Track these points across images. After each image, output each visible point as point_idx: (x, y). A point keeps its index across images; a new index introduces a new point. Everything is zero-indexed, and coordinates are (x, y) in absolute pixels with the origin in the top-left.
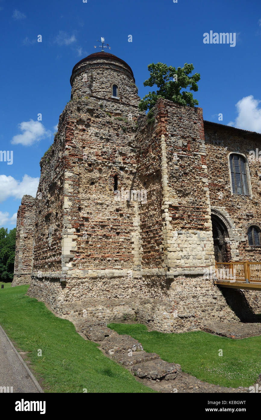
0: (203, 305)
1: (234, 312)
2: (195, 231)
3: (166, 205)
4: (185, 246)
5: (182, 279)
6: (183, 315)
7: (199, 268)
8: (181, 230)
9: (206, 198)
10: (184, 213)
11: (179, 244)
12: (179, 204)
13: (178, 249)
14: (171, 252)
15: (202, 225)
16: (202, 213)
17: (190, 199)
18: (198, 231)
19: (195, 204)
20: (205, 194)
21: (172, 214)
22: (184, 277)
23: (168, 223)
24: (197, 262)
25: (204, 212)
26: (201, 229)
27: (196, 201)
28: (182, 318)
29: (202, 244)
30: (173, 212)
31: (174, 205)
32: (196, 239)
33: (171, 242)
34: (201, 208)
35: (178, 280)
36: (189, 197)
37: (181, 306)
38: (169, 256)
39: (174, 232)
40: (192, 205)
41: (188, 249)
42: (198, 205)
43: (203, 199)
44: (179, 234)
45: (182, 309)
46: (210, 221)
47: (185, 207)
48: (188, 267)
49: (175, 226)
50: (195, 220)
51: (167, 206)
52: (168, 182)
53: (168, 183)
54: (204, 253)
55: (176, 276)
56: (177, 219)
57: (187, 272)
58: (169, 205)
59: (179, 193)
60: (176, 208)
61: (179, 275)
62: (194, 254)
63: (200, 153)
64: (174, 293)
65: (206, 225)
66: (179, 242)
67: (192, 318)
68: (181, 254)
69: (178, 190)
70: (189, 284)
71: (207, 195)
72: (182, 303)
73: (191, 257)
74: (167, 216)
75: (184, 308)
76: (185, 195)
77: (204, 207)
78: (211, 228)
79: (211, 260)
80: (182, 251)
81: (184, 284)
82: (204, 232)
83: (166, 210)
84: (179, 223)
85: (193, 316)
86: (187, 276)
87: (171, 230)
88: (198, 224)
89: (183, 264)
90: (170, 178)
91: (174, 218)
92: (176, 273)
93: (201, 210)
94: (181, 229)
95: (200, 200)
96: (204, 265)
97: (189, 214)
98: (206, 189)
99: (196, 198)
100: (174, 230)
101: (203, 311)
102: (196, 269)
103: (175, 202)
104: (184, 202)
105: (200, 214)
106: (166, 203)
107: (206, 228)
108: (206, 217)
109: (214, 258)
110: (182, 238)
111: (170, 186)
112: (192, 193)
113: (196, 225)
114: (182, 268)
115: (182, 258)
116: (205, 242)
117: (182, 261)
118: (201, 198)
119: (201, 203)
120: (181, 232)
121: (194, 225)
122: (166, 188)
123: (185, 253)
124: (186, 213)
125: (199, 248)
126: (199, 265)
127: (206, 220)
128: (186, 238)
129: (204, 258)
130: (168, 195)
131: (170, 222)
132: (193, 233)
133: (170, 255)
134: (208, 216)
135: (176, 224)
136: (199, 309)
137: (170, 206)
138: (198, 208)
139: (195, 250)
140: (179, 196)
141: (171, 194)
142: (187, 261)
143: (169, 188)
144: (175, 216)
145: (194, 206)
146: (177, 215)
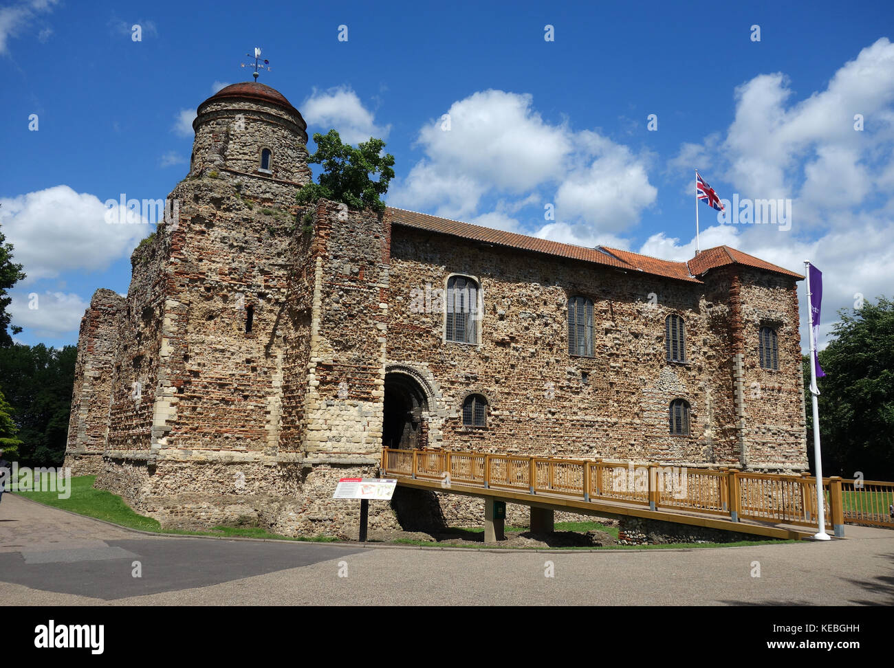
0: (350, 507)
1: (395, 518)
2: (355, 402)
3: (312, 362)
4: (337, 423)
5: (323, 469)
6: (316, 517)
7: (354, 455)
8: (332, 400)
9: (379, 353)
10: (342, 374)
11: (326, 420)
12: (334, 361)
13: (325, 427)
14: (312, 430)
15: (368, 393)
16: (369, 376)
17: (353, 354)
18: (361, 402)
19: (362, 362)
20: (379, 347)
21: (321, 376)
22: (329, 467)
23: (312, 389)
24: (353, 447)
25: (374, 375)
26: (366, 399)
27: (363, 357)
28: (313, 521)
29: (364, 421)
30: (322, 374)
31: (325, 363)
32: (355, 414)
33: (315, 417)
34: (369, 368)
35: (318, 471)
36: (352, 352)
37: (316, 506)
38: (308, 437)
39: (320, 402)
40: (356, 364)
41: (339, 428)
42: (365, 363)
43: (375, 355)
44: (328, 406)
45: (317, 510)
46: (382, 388)
47: (344, 366)
48: (337, 453)
49: (325, 393)
50: (357, 385)
51: (314, 365)
52: (319, 328)
53: (319, 331)
54: (365, 434)
55: (315, 465)
56: (328, 383)
57: (333, 460)
58: (317, 362)
59: (336, 346)
60: (329, 368)
61: (320, 464)
62: (348, 435)
63: (378, 285)
64: (310, 488)
65: (374, 393)
66: (328, 416)
67: (328, 522)
68: (328, 433)
69: (335, 341)
70: (334, 476)
71: (383, 349)
72: (318, 502)
73: (344, 439)
74: (313, 379)
75: (320, 508)
76: (346, 348)
77: (374, 367)
78: (383, 399)
79: (376, 444)
80: (330, 430)
81: (327, 477)
82: (371, 403)
83: (312, 370)
84: (331, 390)
85: (330, 520)
86: (333, 465)
87: (317, 399)
88: (362, 392)
89: (328, 449)
90: (323, 323)
91: (323, 382)
92: (317, 461)
93: (369, 372)
94: (332, 398)
95: (370, 357)
96: (364, 452)
97: (349, 376)
98: (380, 339)
99: (364, 354)
100: (321, 400)
101: (348, 514)
102: (350, 456)
103: (327, 358)
104: (343, 359)
105: (366, 378)
106: (312, 359)
107: (374, 399)
108: (377, 381)
109: (381, 441)
110: (332, 411)
111: (322, 335)
112: (358, 346)
113: (357, 393)
114: (327, 454)
115: (329, 439)
116: (369, 419)
117: (329, 444)
118: (372, 354)
119: (370, 362)
120: (332, 402)
121: (354, 393)
122: (316, 338)
123: (334, 433)
124: (344, 375)
125: (359, 426)
126: (354, 451)
127: (376, 387)
128: (338, 412)
129: (364, 441)
130: (316, 349)
131: (317, 388)
132: (351, 405)
133: (310, 435)
134: (380, 380)
135: (325, 390)
136: (342, 511)
137: (319, 364)
138: (364, 369)
139: (352, 429)
140: (336, 350)
141: (322, 346)
142: (336, 445)
143: (320, 338)
144: (326, 378)
145: (357, 365)
146: (329, 378)
